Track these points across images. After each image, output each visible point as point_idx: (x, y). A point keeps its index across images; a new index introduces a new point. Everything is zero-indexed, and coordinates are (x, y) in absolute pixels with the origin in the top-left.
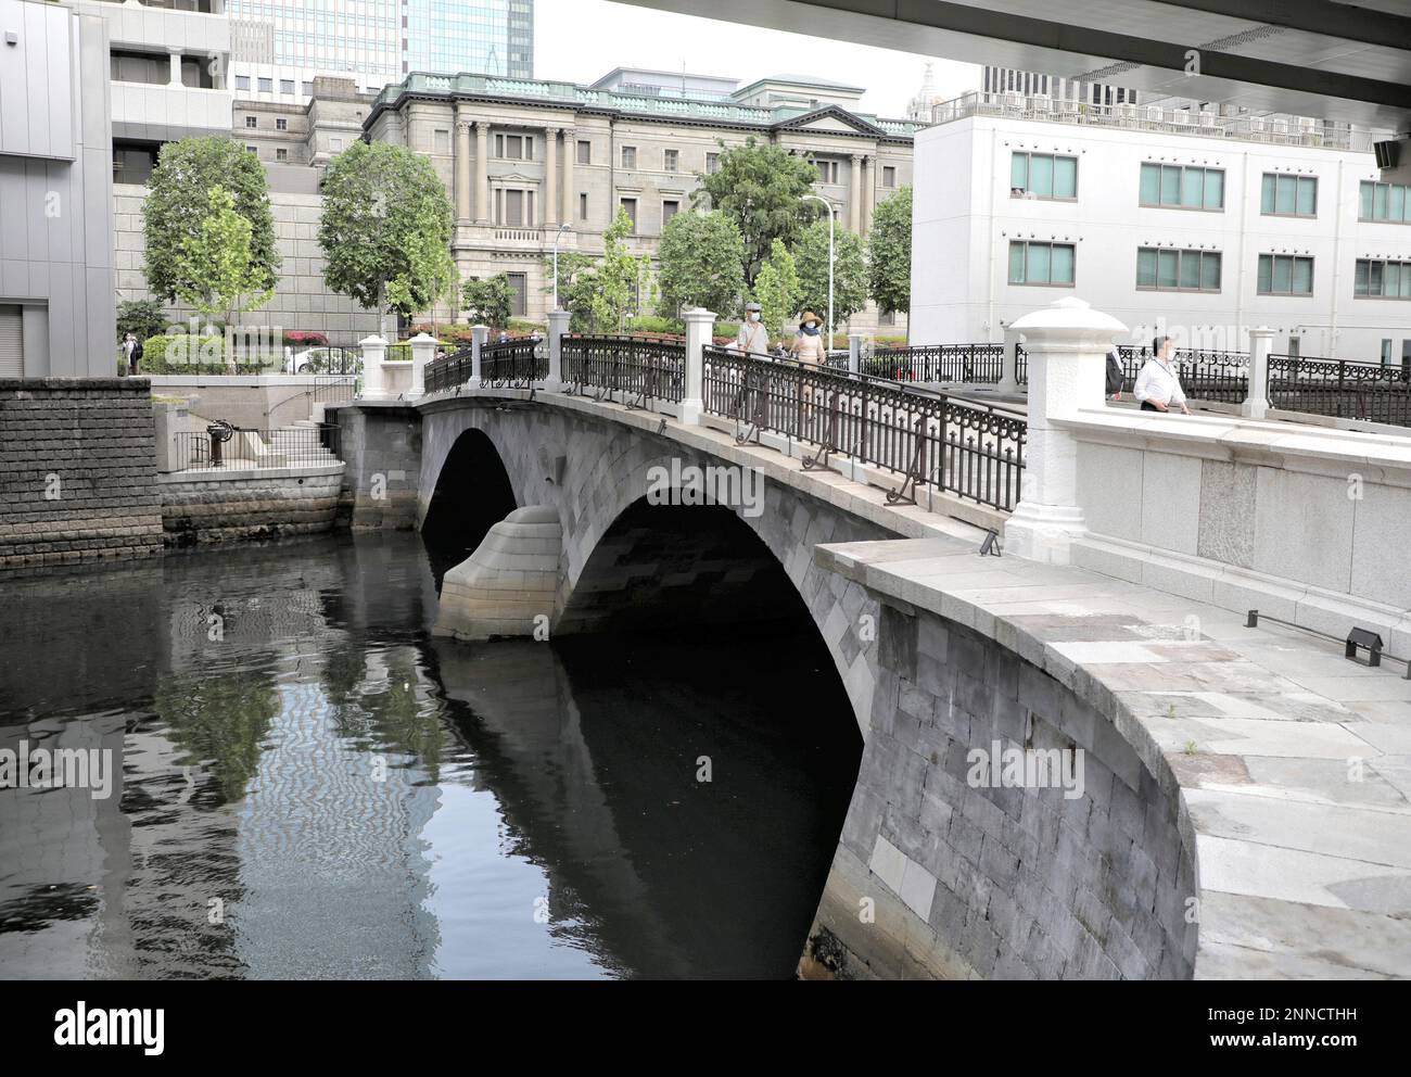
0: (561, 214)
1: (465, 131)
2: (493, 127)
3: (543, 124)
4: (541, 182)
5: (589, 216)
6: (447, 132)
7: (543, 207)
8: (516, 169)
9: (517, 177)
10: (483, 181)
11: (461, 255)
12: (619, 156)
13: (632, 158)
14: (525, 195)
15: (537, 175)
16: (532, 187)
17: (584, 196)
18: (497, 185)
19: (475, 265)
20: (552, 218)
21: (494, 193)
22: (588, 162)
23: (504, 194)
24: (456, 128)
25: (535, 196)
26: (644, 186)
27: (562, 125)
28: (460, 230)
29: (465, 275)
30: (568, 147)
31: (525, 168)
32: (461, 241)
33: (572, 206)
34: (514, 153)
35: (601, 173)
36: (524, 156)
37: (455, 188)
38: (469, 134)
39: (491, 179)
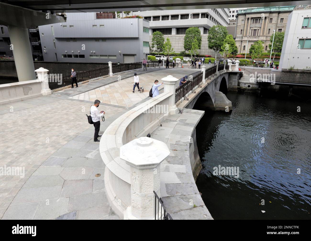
0: (263, 33)
2: (252, 18)
3: (262, 16)
5: (270, 33)
6: (244, 20)
7: (260, 32)
8: (256, 26)
9: (256, 27)
11: (243, 42)
12: (279, 20)
13: (283, 20)
14: (257, 30)
15: (260, 26)
16: (259, 28)
17: (269, 29)
18: (252, 29)
19: (245, 43)
20: (261, 34)
21: (251, 30)
22: (272, 22)
23: (253, 30)
25: (259, 30)
26: (284, 26)
27: (266, 16)
28: (243, 37)
29: (243, 45)
30: (267, 20)
31: (258, 25)
32: (243, 39)
33: (266, 31)
34: (256, 22)
35: (274, 25)
36: (258, 23)
37: (244, 30)
38: (247, 20)
39: (250, 28)
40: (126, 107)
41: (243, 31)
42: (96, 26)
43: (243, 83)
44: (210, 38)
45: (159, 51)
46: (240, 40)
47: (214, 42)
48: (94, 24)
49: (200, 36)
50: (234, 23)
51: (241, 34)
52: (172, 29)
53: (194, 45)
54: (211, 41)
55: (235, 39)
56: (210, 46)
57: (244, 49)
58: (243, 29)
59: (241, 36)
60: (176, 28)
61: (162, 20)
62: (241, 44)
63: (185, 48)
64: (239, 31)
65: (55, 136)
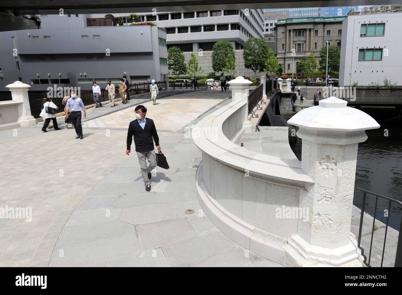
0: (310, 48)
1: (288, 32)
2: (294, 30)
3: (306, 28)
4: (305, 41)
5: (317, 48)
6: (284, 32)
7: (306, 47)
8: (300, 39)
9: (300, 40)
10: (292, 42)
11: (286, 59)
12: (326, 33)
13: (330, 33)
14: (302, 45)
15: (305, 40)
16: (304, 42)
17: (316, 43)
18: (295, 43)
19: (289, 61)
20: (307, 49)
21: (295, 45)
22: (317, 35)
23: (297, 45)
24: (286, 31)
25: (304, 45)
26: (332, 39)
27: (310, 27)
28: (286, 54)
29: (287, 63)
30: (312, 32)
31: (302, 38)
32: (286, 56)
33: (313, 46)
34: (300, 35)
35: (321, 38)
36: (302, 35)
37: (286, 45)
38: (289, 32)
39: (294, 42)
40: (172, 131)
41: (284, 46)
42: (87, 36)
43: (299, 107)
44: (247, 54)
45: (178, 74)
46: (283, 56)
47: (252, 60)
48: (83, 34)
49: (233, 52)
50: (269, 38)
51: (283, 49)
52: (193, 44)
53: (229, 61)
54: (248, 58)
55: (276, 55)
56: (247, 64)
57: (289, 68)
58: (284, 43)
59: (283, 52)
60: (198, 43)
61: (179, 32)
62: (285, 62)
63: (214, 68)
64: (280, 46)
65: (77, 171)
